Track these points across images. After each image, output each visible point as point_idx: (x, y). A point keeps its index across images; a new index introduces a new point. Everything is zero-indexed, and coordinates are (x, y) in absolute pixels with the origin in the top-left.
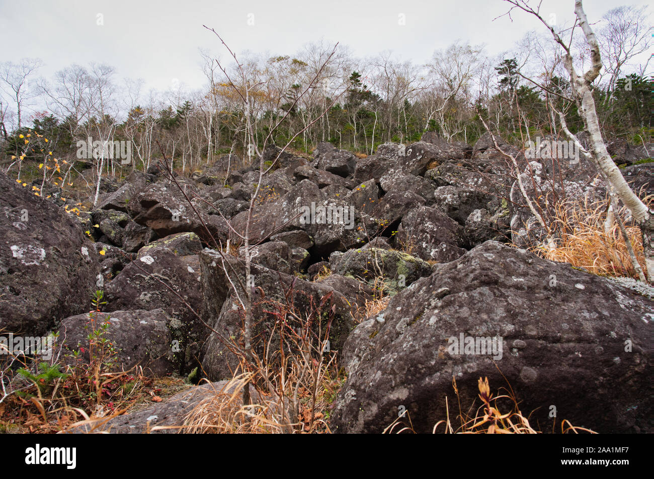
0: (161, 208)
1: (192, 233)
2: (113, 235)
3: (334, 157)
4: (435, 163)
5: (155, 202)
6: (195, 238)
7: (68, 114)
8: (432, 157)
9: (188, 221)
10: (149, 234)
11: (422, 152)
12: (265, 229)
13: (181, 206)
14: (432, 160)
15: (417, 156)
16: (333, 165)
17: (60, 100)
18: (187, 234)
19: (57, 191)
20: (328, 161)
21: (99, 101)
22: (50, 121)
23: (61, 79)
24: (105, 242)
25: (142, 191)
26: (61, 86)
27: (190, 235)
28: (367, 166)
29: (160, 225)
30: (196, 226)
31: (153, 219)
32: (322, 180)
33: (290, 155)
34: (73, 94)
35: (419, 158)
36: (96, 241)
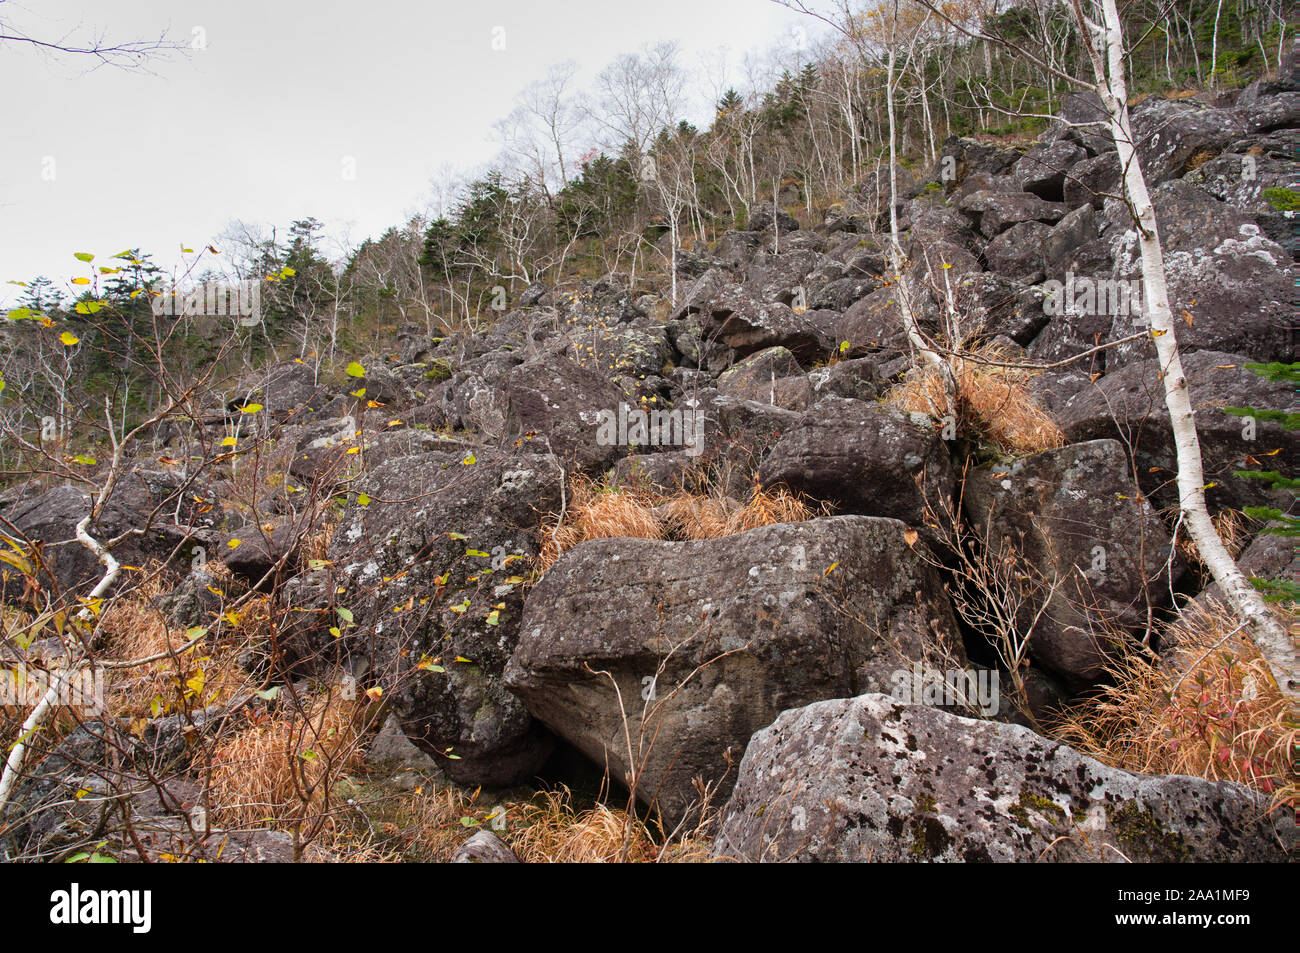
0: (737, 320)
1: (781, 348)
2: (694, 355)
3: (1038, 161)
4: (1201, 156)
5: (728, 312)
6: (785, 354)
7: (625, 141)
8: (1198, 144)
9: (773, 332)
10: (732, 354)
11: (1178, 137)
12: (884, 327)
13: (762, 312)
14: (1198, 150)
15: (1167, 148)
16: (1036, 178)
17: (609, 122)
18: (774, 350)
19: (623, 297)
20: (1027, 171)
21: (665, 108)
22: (602, 166)
23: (604, 83)
24: (687, 366)
25: (712, 297)
26: (606, 96)
27: (777, 350)
28: (1086, 175)
29: (740, 341)
30: (784, 337)
31: (731, 334)
32: (1004, 217)
33: (989, 149)
34: (625, 106)
35: (1170, 151)
36: (676, 366)
